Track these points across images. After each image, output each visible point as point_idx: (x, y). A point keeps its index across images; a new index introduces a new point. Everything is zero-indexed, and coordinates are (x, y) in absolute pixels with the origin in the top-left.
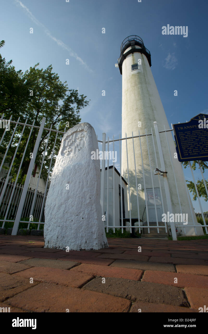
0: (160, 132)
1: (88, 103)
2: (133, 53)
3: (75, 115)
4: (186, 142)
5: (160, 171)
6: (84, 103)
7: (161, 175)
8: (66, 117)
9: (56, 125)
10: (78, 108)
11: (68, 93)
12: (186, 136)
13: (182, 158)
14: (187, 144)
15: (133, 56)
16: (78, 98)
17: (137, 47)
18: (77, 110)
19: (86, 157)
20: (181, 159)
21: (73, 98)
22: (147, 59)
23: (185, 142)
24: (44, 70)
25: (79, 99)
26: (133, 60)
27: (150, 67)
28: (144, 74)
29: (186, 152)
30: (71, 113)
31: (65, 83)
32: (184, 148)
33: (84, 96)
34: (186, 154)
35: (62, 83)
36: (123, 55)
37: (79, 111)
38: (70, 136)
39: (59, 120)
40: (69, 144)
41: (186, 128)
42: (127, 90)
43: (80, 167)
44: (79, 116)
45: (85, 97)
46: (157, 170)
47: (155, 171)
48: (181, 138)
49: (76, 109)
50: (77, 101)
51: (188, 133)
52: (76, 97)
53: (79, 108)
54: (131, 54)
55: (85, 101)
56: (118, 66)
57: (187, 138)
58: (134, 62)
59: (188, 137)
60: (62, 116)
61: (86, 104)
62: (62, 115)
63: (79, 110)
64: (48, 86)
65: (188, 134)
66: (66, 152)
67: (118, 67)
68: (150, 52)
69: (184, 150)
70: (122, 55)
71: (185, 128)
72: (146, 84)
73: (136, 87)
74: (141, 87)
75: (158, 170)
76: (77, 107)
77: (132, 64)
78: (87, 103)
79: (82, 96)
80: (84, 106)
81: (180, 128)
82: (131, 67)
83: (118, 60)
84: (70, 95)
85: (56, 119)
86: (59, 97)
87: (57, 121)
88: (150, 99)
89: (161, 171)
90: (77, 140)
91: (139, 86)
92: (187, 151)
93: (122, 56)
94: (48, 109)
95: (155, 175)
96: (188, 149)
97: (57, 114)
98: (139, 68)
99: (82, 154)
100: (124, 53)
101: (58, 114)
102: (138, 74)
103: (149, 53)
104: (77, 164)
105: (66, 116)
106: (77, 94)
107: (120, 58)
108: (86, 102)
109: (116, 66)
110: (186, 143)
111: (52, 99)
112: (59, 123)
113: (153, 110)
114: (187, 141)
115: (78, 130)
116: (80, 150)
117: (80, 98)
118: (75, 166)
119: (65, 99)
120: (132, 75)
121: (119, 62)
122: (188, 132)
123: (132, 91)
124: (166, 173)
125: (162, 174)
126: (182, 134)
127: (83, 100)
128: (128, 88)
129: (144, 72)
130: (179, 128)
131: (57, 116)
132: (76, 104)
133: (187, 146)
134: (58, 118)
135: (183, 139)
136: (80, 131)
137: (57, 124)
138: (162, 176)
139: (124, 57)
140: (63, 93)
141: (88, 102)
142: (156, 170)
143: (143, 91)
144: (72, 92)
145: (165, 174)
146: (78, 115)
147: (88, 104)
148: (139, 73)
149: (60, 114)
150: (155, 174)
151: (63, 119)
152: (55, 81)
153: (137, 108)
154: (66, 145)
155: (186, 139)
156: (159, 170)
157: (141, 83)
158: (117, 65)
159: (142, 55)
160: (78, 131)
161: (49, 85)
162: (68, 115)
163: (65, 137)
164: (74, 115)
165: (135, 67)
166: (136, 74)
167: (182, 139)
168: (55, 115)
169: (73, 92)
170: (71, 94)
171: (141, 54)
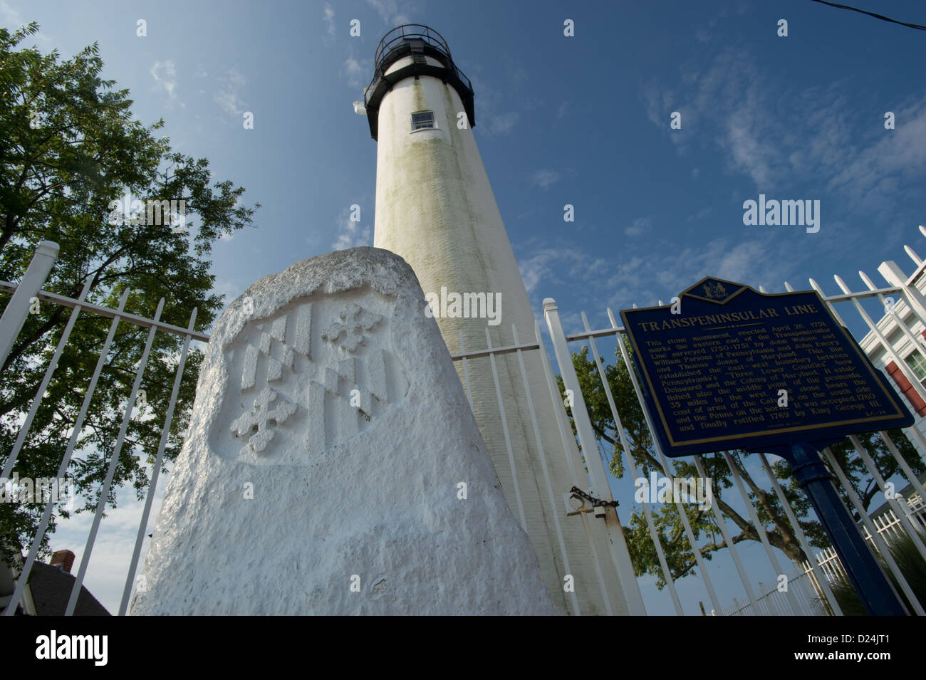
0: (572, 339)
1: (251, 217)
2: (417, 78)
3: (192, 259)
4: (679, 379)
5: (590, 499)
6: (233, 217)
7: (598, 516)
8: (148, 267)
9: (95, 294)
10: (207, 233)
11: (166, 169)
12: (674, 355)
13: (675, 441)
14: (684, 386)
15: (419, 86)
16: (209, 192)
17: (431, 62)
18: (202, 242)
19: (441, 473)
20: (674, 444)
21: (187, 192)
22: (463, 103)
23: (675, 379)
24: (59, 63)
25: (213, 199)
26: (419, 98)
27: (472, 128)
28: (452, 146)
29: (684, 416)
30: (170, 249)
31: (157, 127)
32: (674, 401)
33: (232, 189)
34: (688, 424)
35: (145, 125)
36: (384, 79)
37: (209, 245)
38: (266, 320)
39: (112, 276)
40: (273, 370)
41: (670, 327)
42: (396, 191)
43: (415, 556)
44: (206, 265)
45: (239, 192)
46: (577, 493)
47: (568, 498)
48: (657, 363)
49: (198, 238)
50: (202, 206)
51: (678, 344)
52: (198, 190)
53: (212, 234)
54: (411, 80)
55: (236, 207)
56: (365, 109)
57: (679, 361)
58: (419, 105)
59: (681, 358)
60: (127, 258)
61: (239, 220)
62: (131, 255)
63: (210, 242)
64: (73, 130)
65: (680, 347)
66: (255, 428)
67: (366, 114)
68: (470, 82)
69: (677, 409)
70: (382, 78)
71: (666, 327)
72: (460, 178)
73: (425, 185)
74: (444, 187)
75: (581, 492)
76: (204, 228)
77: (413, 109)
78: (247, 216)
79: (225, 187)
80: (233, 226)
81: (648, 327)
82: (410, 117)
83: (365, 89)
84: (173, 180)
85: (99, 271)
86: (124, 180)
87: (102, 279)
88: (472, 229)
89: (594, 496)
90: (330, 345)
91: (437, 181)
92: (688, 415)
93: (379, 80)
94: (64, 226)
95: (569, 515)
96: (690, 404)
97: (106, 250)
98: (436, 126)
99: (397, 449)
100: (387, 73)
101: (112, 250)
102: (432, 145)
103: (468, 87)
104: (379, 529)
105: (150, 262)
106: (204, 177)
107: (374, 87)
108: (240, 213)
109: (356, 110)
110: (677, 382)
111: (86, 183)
112: (112, 289)
113: (484, 267)
114: (681, 374)
115: (330, 288)
116: (369, 419)
117: (217, 194)
118: (364, 550)
119: (150, 191)
120: (414, 145)
121: (369, 98)
122: (679, 341)
123: (412, 197)
124: (615, 504)
125: (600, 510)
126: (658, 347)
127: (231, 205)
128: (396, 186)
129: (452, 142)
130: (643, 324)
131: (105, 259)
132: (200, 217)
133: (684, 393)
134: (107, 268)
135: (665, 366)
136: (343, 294)
137: (98, 292)
138: (601, 519)
139: (388, 84)
140: (145, 168)
141: (251, 213)
142: (574, 495)
143: (449, 201)
144: (182, 166)
145: (612, 509)
146: (204, 259)
147: (247, 220)
148: (436, 141)
149: (120, 248)
150: (568, 512)
151: (130, 273)
152: (113, 115)
153: (428, 257)
154: (246, 381)
155: (675, 368)
156: (585, 495)
157: (442, 173)
158: (360, 108)
159: (447, 89)
160: (328, 295)
161: (79, 126)
162: (156, 257)
163: (237, 329)
164: (183, 261)
165: (422, 119)
166: (427, 142)
167: (661, 366)
168: (95, 251)
169: (187, 169)
170: (179, 173)
171: (445, 83)
